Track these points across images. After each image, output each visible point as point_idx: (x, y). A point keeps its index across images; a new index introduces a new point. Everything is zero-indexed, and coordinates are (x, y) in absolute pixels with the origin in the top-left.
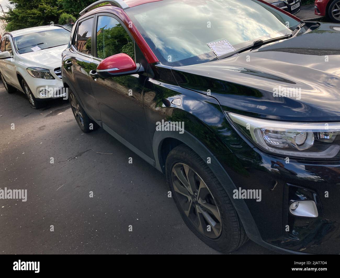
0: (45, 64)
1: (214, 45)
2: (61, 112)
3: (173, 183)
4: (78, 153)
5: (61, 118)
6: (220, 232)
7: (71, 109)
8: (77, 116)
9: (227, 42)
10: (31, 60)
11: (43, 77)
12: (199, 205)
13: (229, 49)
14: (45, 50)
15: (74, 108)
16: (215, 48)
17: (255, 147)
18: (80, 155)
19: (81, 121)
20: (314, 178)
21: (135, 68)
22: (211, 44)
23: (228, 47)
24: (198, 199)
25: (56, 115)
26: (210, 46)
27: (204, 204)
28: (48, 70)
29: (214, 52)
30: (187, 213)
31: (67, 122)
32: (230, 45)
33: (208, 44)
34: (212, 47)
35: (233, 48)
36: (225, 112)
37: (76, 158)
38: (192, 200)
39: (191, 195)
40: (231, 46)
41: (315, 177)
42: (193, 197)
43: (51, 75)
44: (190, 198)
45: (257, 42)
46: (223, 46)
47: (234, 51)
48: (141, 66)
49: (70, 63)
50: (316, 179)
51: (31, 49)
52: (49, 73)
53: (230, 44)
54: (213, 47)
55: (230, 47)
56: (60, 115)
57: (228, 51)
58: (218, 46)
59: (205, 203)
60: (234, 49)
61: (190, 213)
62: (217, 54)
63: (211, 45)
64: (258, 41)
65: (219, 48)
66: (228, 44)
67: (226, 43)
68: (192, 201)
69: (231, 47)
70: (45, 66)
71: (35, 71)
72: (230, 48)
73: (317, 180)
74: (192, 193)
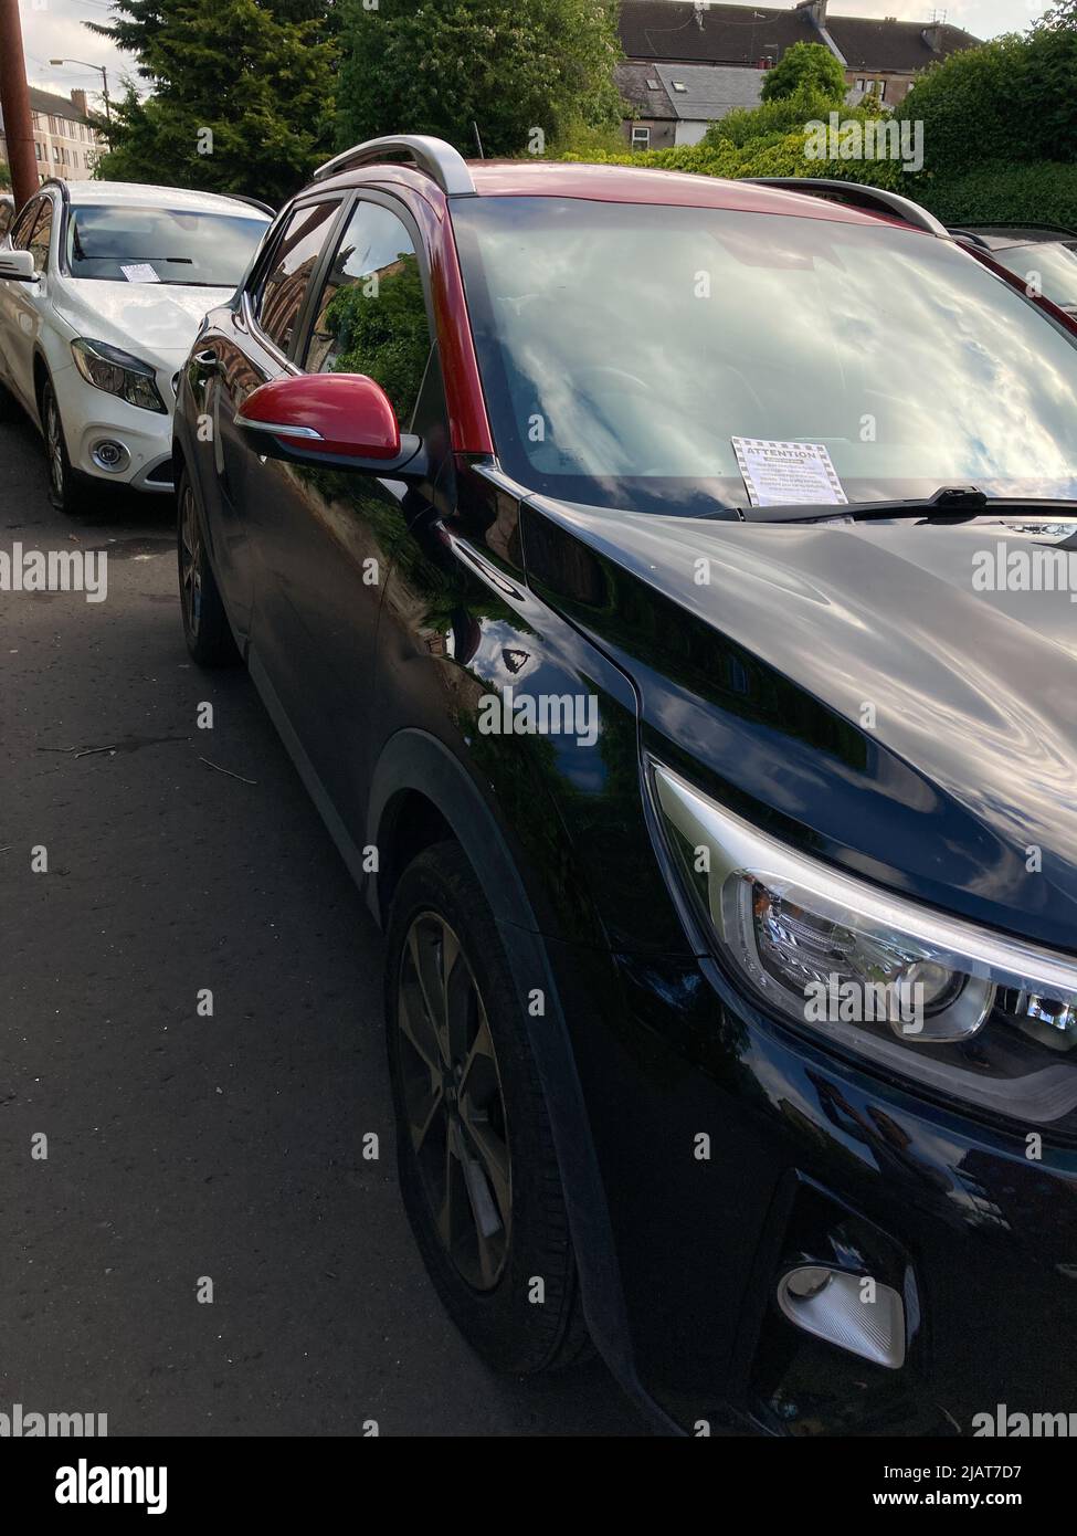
0: (145, 343)
1: (762, 454)
2: (148, 554)
3: (400, 987)
4: (130, 736)
5: (137, 577)
6: (498, 1272)
7: (173, 555)
8: (186, 586)
9: (823, 457)
10: (101, 312)
11: (123, 394)
12: (460, 1120)
13: (821, 490)
14: (172, 291)
15: (187, 551)
16: (759, 464)
17: (708, 956)
18: (132, 745)
19: (194, 613)
20: (972, 1207)
21: (392, 451)
22: (748, 443)
23: (818, 478)
24: (462, 1096)
25: (123, 558)
26: (741, 450)
27: (475, 1123)
28: (152, 370)
29: (747, 482)
30: (418, 1135)
31: (153, 598)
32: (830, 474)
33: (737, 441)
34: (748, 457)
35: (839, 488)
36: (647, 754)
37: (113, 753)
38: (445, 1089)
39: (444, 1066)
40: (835, 478)
41: (976, 1203)
42: (450, 1079)
43: (158, 395)
44: (437, 1079)
45: (955, 492)
46: (800, 470)
47: (837, 503)
48: (422, 451)
49: (213, 361)
50: (980, 1215)
51: (123, 268)
52: (152, 382)
53: (832, 470)
54: (756, 460)
55: (828, 484)
56: (141, 562)
57: (809, 494)
58: (778, 460)
59: (484, 1123)
60: (843, 496)
61: (426, 1141)
62: (755, 496)
63: (746, 448)
64: (962, 492)
65: (779, 471)
66: (826, 465)
67: (818, 460)
68: (440, 1096)
69: (834, 483)
70: (142, 349)
71: (100, 358)
72: (823, 487)
73: (980, 1220)
74: (448, 1062)
